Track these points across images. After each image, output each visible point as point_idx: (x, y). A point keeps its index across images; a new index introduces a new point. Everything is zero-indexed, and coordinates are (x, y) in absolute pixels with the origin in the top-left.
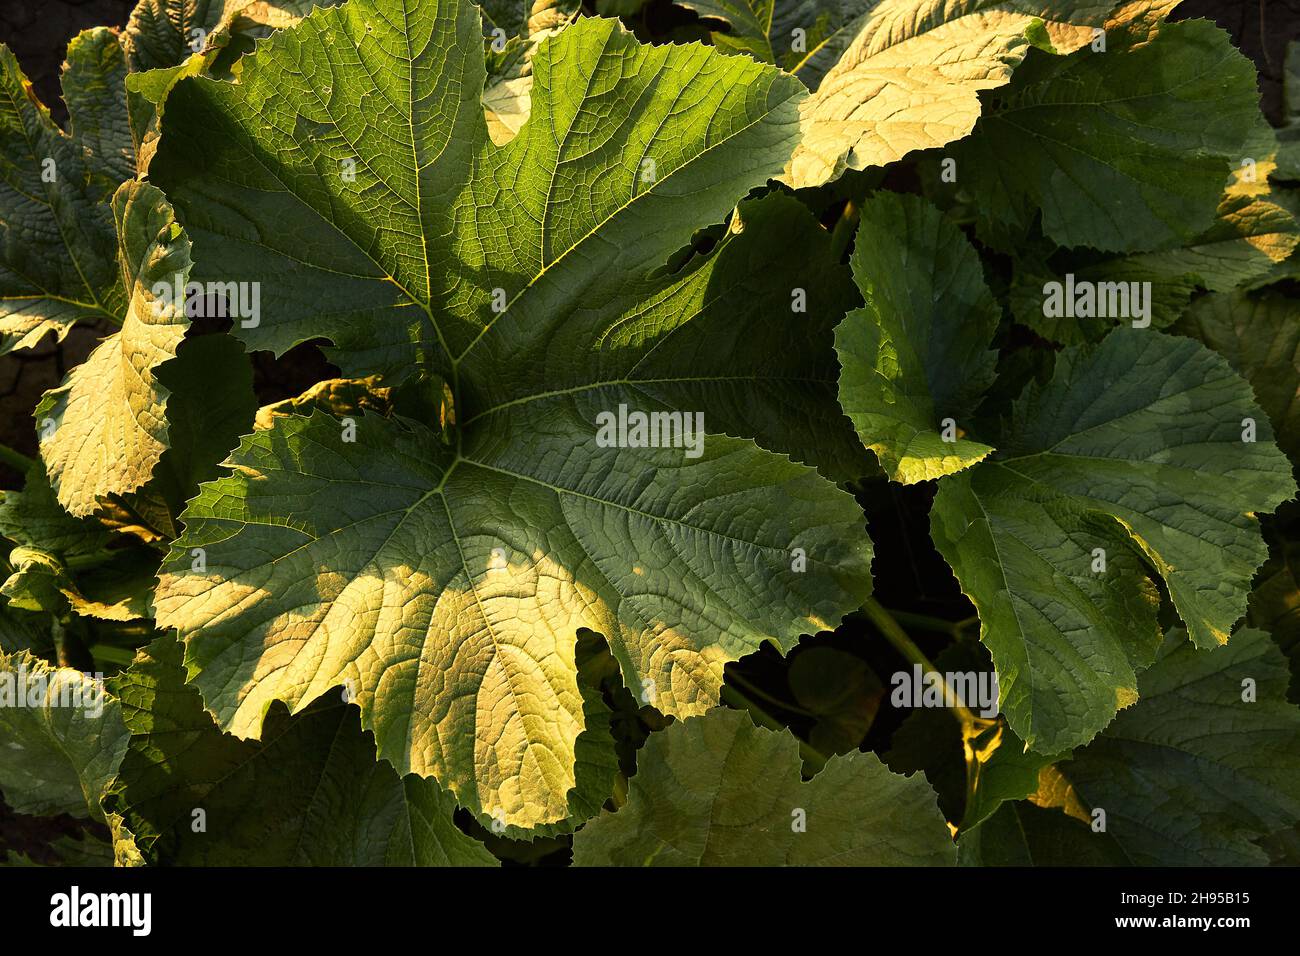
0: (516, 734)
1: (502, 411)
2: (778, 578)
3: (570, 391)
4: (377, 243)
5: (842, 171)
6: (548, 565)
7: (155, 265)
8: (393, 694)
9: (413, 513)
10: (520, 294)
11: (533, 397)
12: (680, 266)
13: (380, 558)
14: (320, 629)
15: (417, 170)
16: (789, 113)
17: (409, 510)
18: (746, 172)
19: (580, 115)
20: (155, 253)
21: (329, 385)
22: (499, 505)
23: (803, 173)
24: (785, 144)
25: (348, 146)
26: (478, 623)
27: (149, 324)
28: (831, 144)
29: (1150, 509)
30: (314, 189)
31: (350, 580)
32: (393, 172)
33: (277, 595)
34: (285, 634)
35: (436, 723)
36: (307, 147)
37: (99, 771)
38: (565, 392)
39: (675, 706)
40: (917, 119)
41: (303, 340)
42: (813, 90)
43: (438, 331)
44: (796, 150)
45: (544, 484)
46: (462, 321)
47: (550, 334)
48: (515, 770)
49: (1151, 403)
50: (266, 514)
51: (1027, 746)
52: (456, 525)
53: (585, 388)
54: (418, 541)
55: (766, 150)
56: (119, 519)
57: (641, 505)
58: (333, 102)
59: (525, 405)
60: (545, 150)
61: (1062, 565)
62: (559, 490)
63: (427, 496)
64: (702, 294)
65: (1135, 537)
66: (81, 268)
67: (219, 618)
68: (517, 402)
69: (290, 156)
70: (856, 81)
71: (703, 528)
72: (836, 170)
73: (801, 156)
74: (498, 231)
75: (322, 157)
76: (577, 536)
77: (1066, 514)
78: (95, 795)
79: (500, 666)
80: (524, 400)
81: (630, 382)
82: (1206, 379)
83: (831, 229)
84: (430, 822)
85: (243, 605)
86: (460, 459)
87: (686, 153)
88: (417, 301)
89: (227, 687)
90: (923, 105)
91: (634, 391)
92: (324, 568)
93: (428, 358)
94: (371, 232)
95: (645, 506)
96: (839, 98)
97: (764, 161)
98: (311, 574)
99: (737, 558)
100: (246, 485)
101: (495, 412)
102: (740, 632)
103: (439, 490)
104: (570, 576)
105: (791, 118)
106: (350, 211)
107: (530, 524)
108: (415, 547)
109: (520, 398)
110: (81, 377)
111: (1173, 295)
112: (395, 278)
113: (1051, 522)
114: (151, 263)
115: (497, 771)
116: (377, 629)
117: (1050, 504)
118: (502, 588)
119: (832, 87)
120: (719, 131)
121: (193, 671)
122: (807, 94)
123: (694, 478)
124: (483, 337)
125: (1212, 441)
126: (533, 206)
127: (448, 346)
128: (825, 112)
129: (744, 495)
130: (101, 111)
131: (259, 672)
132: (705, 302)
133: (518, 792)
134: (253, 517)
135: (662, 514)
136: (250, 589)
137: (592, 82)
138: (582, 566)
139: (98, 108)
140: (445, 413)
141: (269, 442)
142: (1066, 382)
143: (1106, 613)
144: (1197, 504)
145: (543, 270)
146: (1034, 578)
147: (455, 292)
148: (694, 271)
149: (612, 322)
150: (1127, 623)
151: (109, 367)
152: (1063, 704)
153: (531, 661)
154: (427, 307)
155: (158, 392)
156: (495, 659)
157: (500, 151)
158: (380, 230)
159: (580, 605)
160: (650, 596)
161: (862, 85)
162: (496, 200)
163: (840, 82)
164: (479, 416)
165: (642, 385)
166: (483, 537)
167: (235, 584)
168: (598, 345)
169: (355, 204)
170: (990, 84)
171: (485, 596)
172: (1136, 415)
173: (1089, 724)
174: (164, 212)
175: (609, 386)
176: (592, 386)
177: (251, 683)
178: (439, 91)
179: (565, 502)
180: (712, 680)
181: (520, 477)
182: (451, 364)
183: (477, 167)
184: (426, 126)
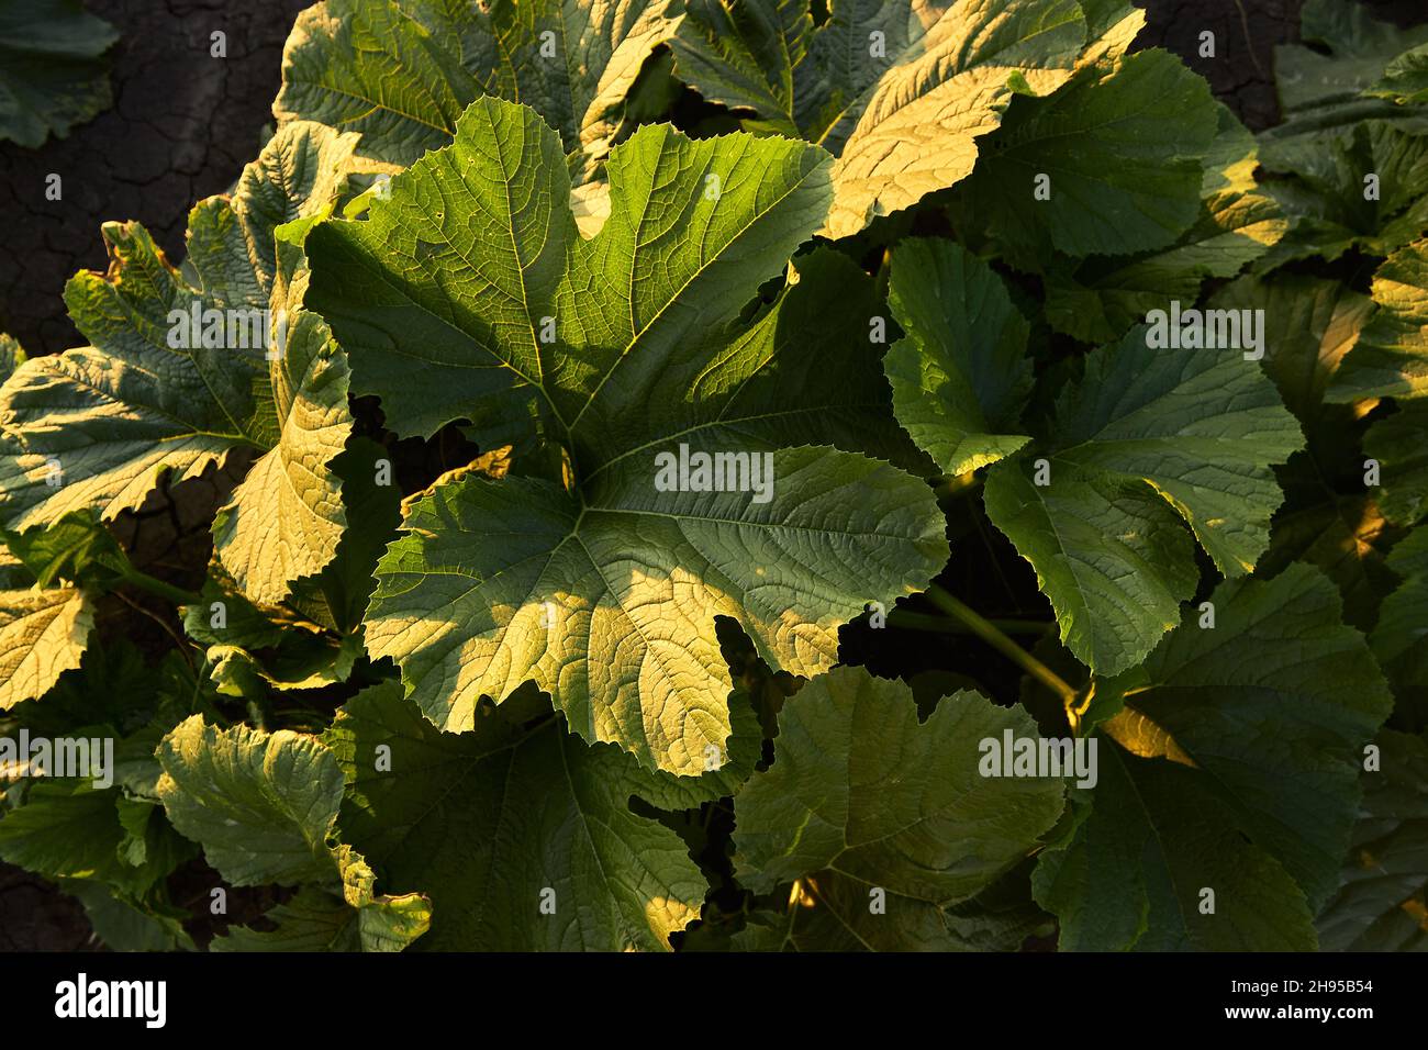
0: (674, 706)
1: (615, 464)
2: (871, 558)
3: (672, 437)
4: (493, 335)
5: (871, 218)
6: (679, 574)
7: (319, 378)
8: (572, 685)
9: (557, 554)
10: (618, 362)
11: (641, 448)
12: (751, 316)
13: (537, 589)
14: (502, 647)
15: (520, 270)
16: (820, 177)
17: (553, 552)
18: (792, 231)
19: (649, 205)
20: (318, 367)
21: (453, 475)
22: (629, 537)
23: (839, 225)
24: (822, 203)
25: (461, 259)
26: (629, 628)
27: (314, 429)
28: (859, 199)
29: (1183, 474)
30: (436, 301)
31: (517, 609)
32: (500, 274)
33: (463, 625)
34: (475, 654)
35: (610, 704)
36: (428, 265)
37: (322, 813)
38: (667, 439)
39: (802, 668)
40: (928, 167)
41: (446, 423)
42: (838, 155)
43: (552, 403)
44: (831, 209)
45: (662, 515)
46: (572, 392)
47: (649, 391)
48: (679, 734)
49: (1175, 386)
50: (440, 565)
51: (1092, 671)
52: (595, 557)
53: (685, 432)
54: (566, 573)
55: (807, 211)
56: (287, 618)
57: (747, 518)
58: (445, 226)
59: (635, 455)
60: (626, 240)
61: (1109, 528)
62: (676, 518)
63: (565, 540)
64: (772, 340)
65: (1163, 494)
66: (225, 404)
67: (422, 646)
68: (628, 454)
69: (413, 274)
70: (873, 143)
71: (804, 527)
72: (867, 219)
73: (835, 213)
74: (594, 311)
75: (441, 270)
76: (699, 550)
77: (1108, 486)
78: (319, 835)
79: (652, 658)
80: (633, 452)
81: (722, 423)
82: (1219, 360)
83: (874, 274)
84: (606, 823)
85: (437, 635)
86: (586, 509)
87: (741, 224)
88: (531, 381)
89: (437, 699)
90: (930, 156)
91: (726, 429)
92: (495, 603)
93: (546, 430)
94: (487, 327)
95: (752, 517)
96: (861, 160)
97: (806, 220)
98: (486, 609)
99: (835, 547)
100: (422, 542)
101: (609, 466)
102: (846, 601)
103: (574, 534)
104: (699, 580)
105: (821, 182)
106: (468, 312)
107: (658, 546)
108: (565, 579)
109: (631, 449)
110: (245, 494)
111: (1186, 286)
112: (511, 364)
113: (1096, 494)
114: (315, 376)
115: (664, 737)
116: (549, 640)
117: (1095, 481)
118: (644, 598)
119: (854, 152)
120: (765, 201)
121: (410, 689)
122: (832, 160)
123: (788, 488)
124: (591, 404)
125: (1230, 411)
126: (620, 286)
127: (562, 416)
128: (850, 173)
129: (832, 493)
130: (224, 267)
131: (459, 686)
132: (775, 348)
133: (684, 751)
134: (431, 568)
135: (766, 522)
136: (439, 623)
137: (656, 177)
138: (707, 572)
139: (220, 265)
140: (567, 475)
141: (433, 508)
142: (1099, 378)
143: (1149, 561)
144: (1221, 464)
145: (635, 339)
146: (1086, 542)
147: (563, 368)
148: (762, 319)
149: (700, 372)
150: (1169, 566)
151: (270, 481)
152: (1118, 635)
153: (678, 648)
154: (540, 385)
155: (333, 482)
156: (648, 653)
157: (590, 244)
158: (495, 325)
159: (711, 600)
160: (769, 587)
161: (878, 146)
162: (590, 285)
163: (859, 146)
164: (596, 473)
165: (733, 424)
166: (620, 562)
167: (426, 621)
168: (689, 397)
169: (472, 306)
170: (984, 130)
171: (630, 607)
172: (1163, 399)
173: (1142, 646)
174: (323, 332)
175: (704, 428)
176: (689, 430)
177: (456, 693)
178: (532, 203)
179: (682, 526)
180: (829, 644)
181: (641, 513)
182: (566, 432)
183: (571, 260)
184: (523, 234)
